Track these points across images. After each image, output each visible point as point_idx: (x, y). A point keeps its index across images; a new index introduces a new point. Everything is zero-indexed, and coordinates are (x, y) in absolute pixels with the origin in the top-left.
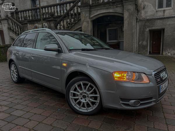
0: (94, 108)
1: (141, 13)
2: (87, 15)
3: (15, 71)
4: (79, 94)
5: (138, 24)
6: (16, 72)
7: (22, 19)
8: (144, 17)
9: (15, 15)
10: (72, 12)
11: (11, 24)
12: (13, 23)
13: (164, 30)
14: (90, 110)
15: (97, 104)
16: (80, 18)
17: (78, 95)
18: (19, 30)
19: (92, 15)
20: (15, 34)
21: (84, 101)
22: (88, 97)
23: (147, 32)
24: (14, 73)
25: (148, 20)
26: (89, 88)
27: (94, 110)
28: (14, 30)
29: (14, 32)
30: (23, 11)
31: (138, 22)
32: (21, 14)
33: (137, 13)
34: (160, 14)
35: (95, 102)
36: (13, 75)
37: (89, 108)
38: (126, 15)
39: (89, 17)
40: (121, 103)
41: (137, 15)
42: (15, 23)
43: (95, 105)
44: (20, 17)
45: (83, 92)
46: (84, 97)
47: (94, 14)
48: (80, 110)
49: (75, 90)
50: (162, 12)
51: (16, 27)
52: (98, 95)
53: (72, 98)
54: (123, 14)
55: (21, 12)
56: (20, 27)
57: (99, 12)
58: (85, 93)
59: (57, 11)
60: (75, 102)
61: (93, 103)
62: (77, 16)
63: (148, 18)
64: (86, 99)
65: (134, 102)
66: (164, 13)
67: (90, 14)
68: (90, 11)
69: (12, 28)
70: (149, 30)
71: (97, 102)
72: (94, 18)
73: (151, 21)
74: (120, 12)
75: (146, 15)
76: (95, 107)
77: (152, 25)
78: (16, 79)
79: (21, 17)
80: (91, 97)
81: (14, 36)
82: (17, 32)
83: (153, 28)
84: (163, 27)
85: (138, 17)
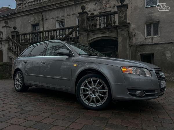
0: (103, 103)
1: (132, 40)
2: (85, 38)
3: (20, 79)
4: (89, 89)
5: (130, 49)
6: (21, 81)
7: (22, 41)
8: (135, 43)
9: (16, 37)
10: (71, 36)
11: (12, 45)
12: (14, 44)
13: (153, 54)
14: (99, 104)
15: (106, 99)
16: (78, 41)
17: (88, 91)
18: (19, 50)
19: (89, 38)
20: (14, 54)
21: (94, 96)
22: (97, 92)
23: (139, 56)
24: (19, 81)
25: (139, 46)
26: (97, 84)
27: (103, 104)
28: (13, 50)
29: (13, 53)
30: (24, 34)
31: (131, 47)
32: (22, 37)
33: (129, 39)
34: (149, 41)
35: (104, 97)
36: (17, 84)
37: (98, 103)
38: (120, 40)
39: (87, 40)
40: (129, 94)
41: (129, 41)
42: (15, 44)
43: (103, 100)
44: (20, 39)
45: (93, 88)
46: (94, 92)
47: (91, 37)
48: (89, 105)
49: (86, 86)
50: (151, 39)
51: (16, 48)
52: (106, 90)
53: (82, 94)
54: (117, 38)
55: (22, 35)
56: (20, 48)
57: (96, 36)
58: (95, 88)
59: (57, 35)
60: (85, 98)
61: (102, 98)
62: (76, 39)
63: (138, 44)
64: (96, 94)
65: (140, 92)
66: (152, 40)
67: (88, 38)
68: (88, 35)
69: (12, 49)
70: (140, 54)
71: (106, 97)
72: (92, 41)
73: (141, 46)
74: (114, 37)
75: (137, 41)
76: (104, 101)
77: (143, 50)
78: (20, 88)
79: (22, 39)
80: (100, 93)
81: (13, 56)
82: (16, 52)
83: (144, 53)
84: (153, 52)
85: (130, 43)
